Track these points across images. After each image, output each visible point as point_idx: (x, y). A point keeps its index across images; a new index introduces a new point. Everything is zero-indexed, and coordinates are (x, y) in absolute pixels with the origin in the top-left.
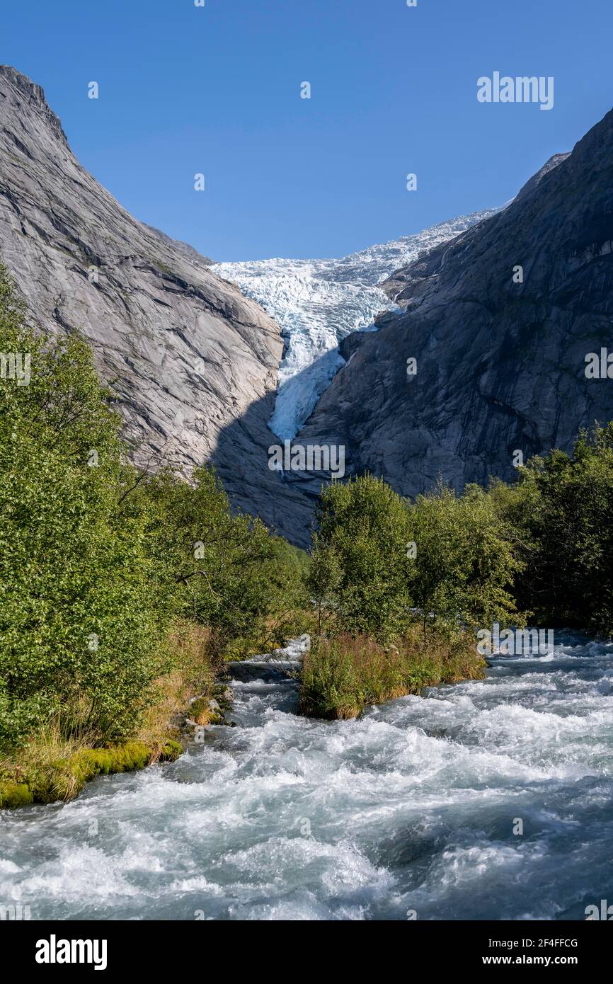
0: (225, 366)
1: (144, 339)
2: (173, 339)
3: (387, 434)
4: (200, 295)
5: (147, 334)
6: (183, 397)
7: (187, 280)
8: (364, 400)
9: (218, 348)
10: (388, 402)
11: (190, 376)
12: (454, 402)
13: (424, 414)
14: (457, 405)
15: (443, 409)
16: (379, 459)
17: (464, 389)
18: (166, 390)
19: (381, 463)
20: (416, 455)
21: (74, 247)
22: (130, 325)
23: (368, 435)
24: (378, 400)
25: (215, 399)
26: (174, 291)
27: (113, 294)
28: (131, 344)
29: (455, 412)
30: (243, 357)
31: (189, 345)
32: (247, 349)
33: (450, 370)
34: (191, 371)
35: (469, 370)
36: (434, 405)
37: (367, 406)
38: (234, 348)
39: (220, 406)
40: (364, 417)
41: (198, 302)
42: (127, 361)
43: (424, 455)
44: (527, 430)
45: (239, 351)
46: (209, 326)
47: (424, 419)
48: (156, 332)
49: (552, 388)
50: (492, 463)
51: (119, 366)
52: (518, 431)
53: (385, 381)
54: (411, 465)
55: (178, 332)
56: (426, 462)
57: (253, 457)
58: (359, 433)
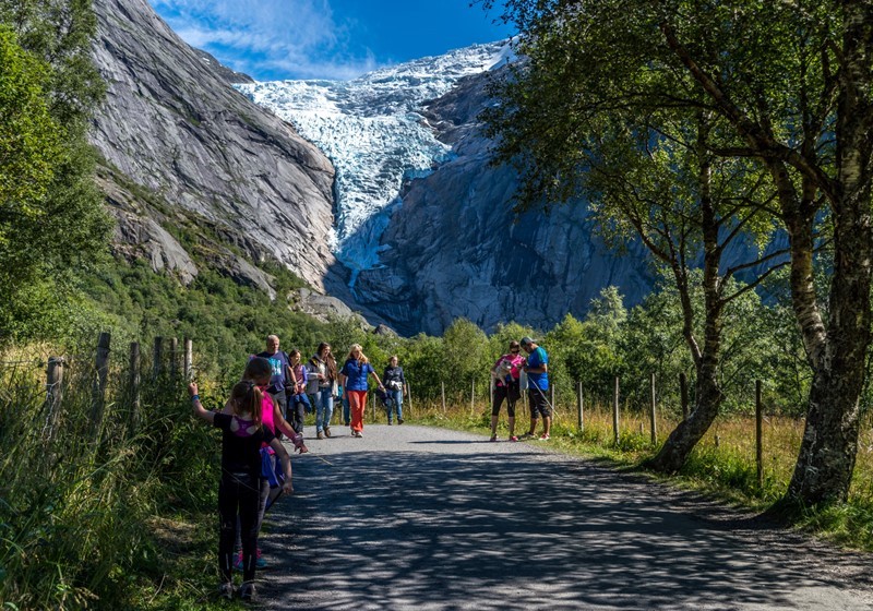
0: (301, 206)
1: (242, 185)
2: (262, 184)
3: (437, 267)
4: (278, 144)
5: (243, 180)
6: (277, 235)
7: (266, 130)
8: (417, 239)
9: (294, 190)
10: (437, 241)
11: (277, 216)
12: (489, 242)
13: (466, 251)
14: (491, 245)
15: (481, 248)
16: (432, 287)
17: (496, 233)
18: (264, 229)
19: (433, 290)
20: (460, 285)
21: (179, 105)
22: (230, 174)
23: (421, 267)
24: (428, 238)
25: (298, 235)
26: (257, 141)
27: (214, 146)
28: (233, 190)
29: (490, 251)
30: (313, 197)
31: (274, 188)
32: (317, 190)
33: (486, 216)
34: (278, 212)
35: (500, 217)
36: (474, 244)
37: (420, 243)
38: (307, 190)
39: (302, 241)
40: (419, 252)
41: (276, 150)
42: (232, 205)
43: (467, 284)
44: (546, 267)
45: (310, 193)
46: (286, 170)
47: (466, 256)
48: (249, 179)
49: (565, 237)
50: (519, 292)
51: (228, 210)
52: (539, 268)
53: (435, 224)
54: (456, 292)
55: (264, 178)
56: (469, 290)
57: (336, 285)
58: (413, 264)
